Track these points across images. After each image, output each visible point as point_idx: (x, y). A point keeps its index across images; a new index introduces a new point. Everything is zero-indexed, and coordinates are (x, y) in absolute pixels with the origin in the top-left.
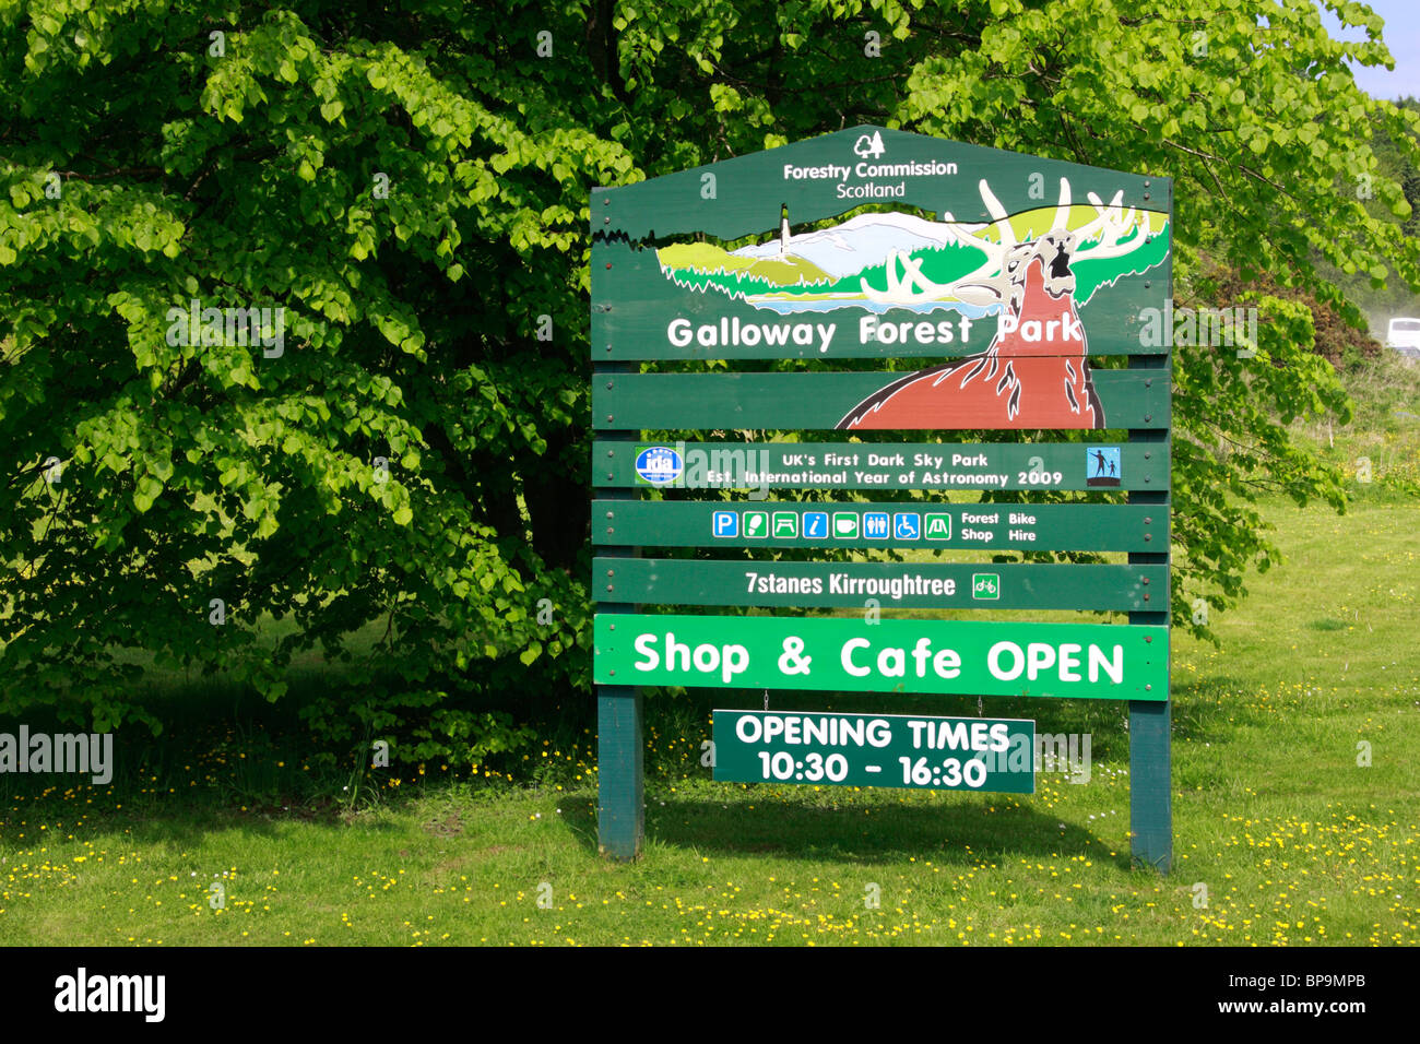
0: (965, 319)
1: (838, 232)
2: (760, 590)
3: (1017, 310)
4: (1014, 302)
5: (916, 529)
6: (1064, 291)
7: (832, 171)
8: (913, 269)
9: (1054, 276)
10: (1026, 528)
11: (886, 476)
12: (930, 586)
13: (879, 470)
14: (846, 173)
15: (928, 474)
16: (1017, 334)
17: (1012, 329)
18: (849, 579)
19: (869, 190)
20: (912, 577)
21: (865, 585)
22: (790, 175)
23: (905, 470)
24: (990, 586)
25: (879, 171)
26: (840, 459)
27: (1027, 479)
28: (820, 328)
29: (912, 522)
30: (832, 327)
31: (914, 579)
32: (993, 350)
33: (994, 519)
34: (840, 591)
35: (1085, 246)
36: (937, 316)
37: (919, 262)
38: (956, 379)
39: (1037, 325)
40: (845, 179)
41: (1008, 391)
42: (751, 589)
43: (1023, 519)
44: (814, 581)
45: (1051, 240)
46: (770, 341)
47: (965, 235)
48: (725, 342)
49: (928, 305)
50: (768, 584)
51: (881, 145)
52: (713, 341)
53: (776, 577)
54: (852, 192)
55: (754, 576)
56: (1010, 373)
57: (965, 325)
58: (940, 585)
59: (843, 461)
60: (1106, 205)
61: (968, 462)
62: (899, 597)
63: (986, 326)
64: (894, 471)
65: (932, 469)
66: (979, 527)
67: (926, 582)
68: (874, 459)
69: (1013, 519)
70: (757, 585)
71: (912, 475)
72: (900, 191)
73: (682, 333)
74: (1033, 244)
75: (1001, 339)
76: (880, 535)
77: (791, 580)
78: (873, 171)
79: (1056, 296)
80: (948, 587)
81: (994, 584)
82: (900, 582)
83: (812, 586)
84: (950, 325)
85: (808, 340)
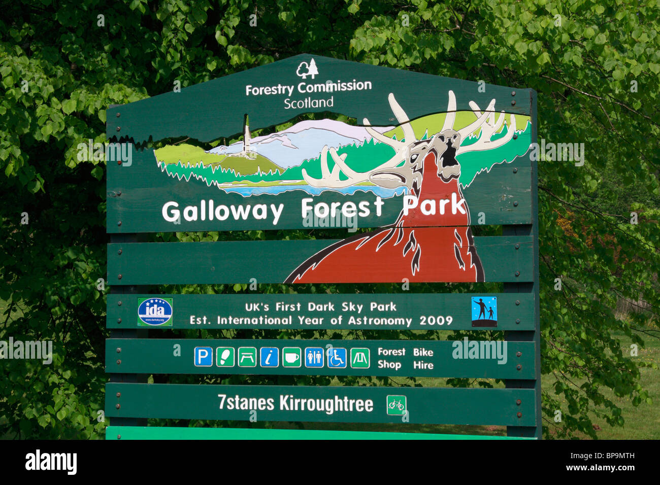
0: (379, 199)
1: (285, 134)
2: (228, 407)
3: (417, 192)
4: (415, 185)
5: (344, 361)
6: (452, 176)
7: (281, 89)
8: (340, 161)
9: (444, 166)
10: (426, 359)
11: (321, 320)
12: (354, 404)
13: (316, 314)
14: (291, 91)
15: (352, 318)
16: (418, 209)
17: (414, 206)
18: (294, 399)
19: (308, 103)
20: (341, 397)
21: (306, 404)
22: (250, 93)
23: (335, 314)
24: (399, 405)
25: (315, 88)
26: (287, 306)
27: (426, 321)
28: (273, 207)
29: (340, 355)
30: (281, 206)
31: (343, 399)
32: (400, 222)
33: (402, 352)
34: (287, 408)
35: (468, 142)
36: (358, 197)
37: (344, 156)
38: (373, 244)
39: (433, 203)
40: (290, 95)
41: (411, 253)
42: (221, 407)
43: (424, 353)
44: (268, 401)
45: (442, 138)
46: (236, 217)
47: (378, 135)
48: (203, 218)
49: (351, 189)
50: (234, 403)
51: (316, 68)
52: (195, 217)
53: (240, 398)
54: (295, 105)
55: (224, 396)
56: (412, 240)
57: (379, 203)
58: (362, 404)
59: (289, 308)
60: (483, 110)
61: (382, 308)
62: (332, 412)
63: (395, 203)
64: (327, 315)
65: (355, 314)
66: (390, 359)
67: (352, 402)
68: (312, 306)
69: (416, 352)
70: (226, 403)
71: (340, 318)
72: (330, 103)
73: (173, 211)
74: (428, 141)
75: (406, 213)
76: (317, 364)
77: (251, 400)
78: (310, 89)
79: (447, 180)
80: (368, 405)
81: (403, 403)
82: (332, 401)
83: (267, 405)
84: (367, 204)
85: (264, 216)
